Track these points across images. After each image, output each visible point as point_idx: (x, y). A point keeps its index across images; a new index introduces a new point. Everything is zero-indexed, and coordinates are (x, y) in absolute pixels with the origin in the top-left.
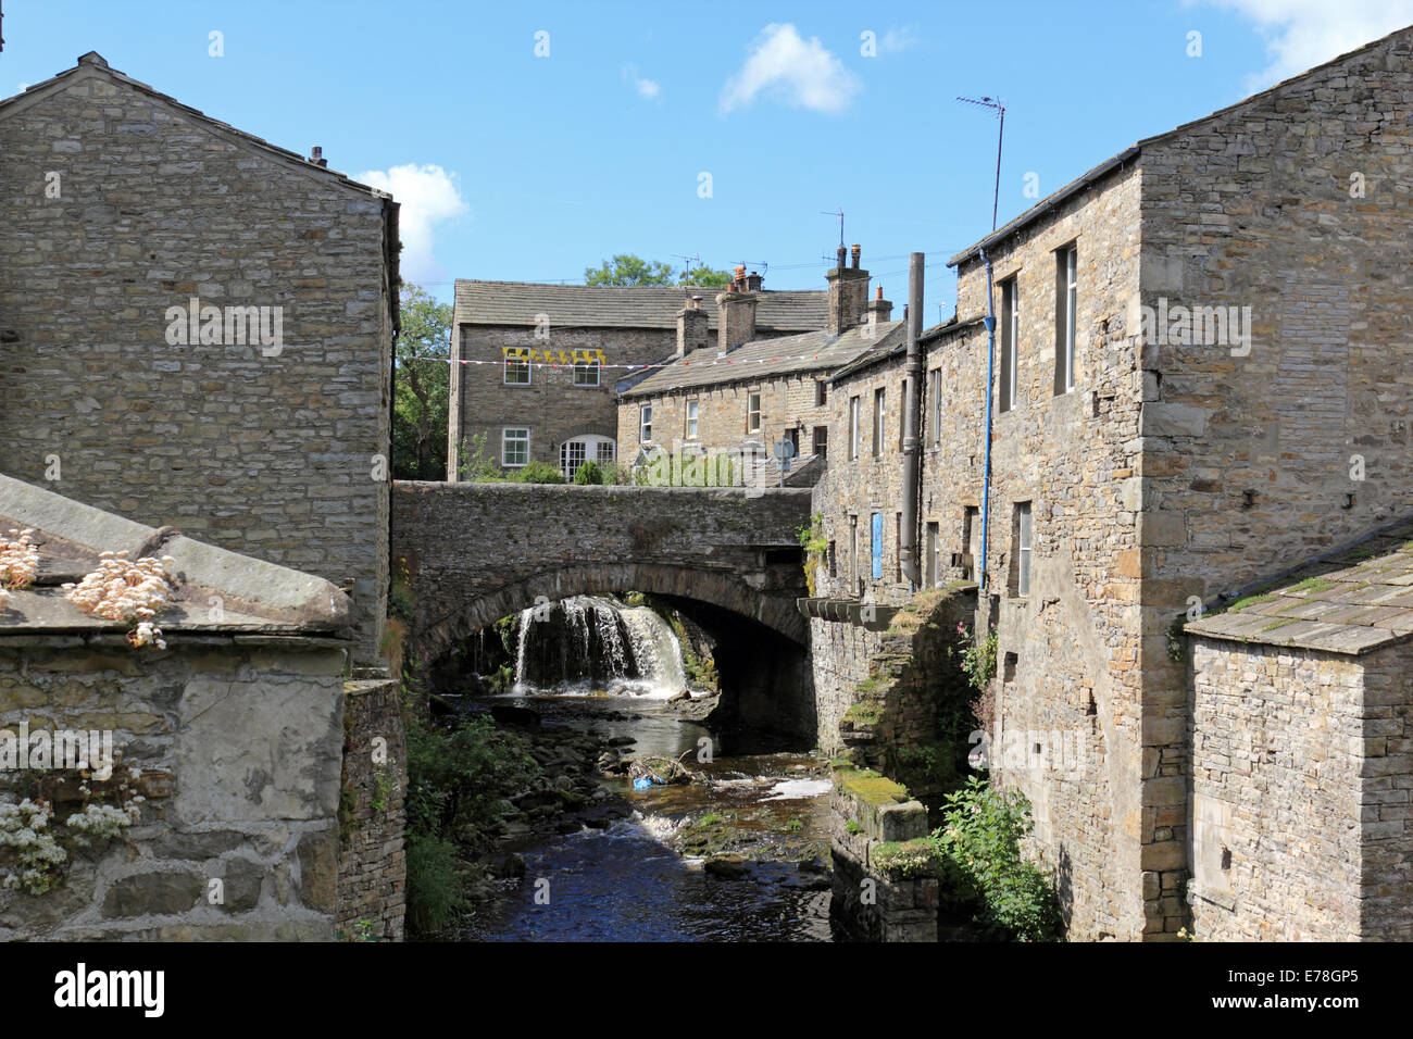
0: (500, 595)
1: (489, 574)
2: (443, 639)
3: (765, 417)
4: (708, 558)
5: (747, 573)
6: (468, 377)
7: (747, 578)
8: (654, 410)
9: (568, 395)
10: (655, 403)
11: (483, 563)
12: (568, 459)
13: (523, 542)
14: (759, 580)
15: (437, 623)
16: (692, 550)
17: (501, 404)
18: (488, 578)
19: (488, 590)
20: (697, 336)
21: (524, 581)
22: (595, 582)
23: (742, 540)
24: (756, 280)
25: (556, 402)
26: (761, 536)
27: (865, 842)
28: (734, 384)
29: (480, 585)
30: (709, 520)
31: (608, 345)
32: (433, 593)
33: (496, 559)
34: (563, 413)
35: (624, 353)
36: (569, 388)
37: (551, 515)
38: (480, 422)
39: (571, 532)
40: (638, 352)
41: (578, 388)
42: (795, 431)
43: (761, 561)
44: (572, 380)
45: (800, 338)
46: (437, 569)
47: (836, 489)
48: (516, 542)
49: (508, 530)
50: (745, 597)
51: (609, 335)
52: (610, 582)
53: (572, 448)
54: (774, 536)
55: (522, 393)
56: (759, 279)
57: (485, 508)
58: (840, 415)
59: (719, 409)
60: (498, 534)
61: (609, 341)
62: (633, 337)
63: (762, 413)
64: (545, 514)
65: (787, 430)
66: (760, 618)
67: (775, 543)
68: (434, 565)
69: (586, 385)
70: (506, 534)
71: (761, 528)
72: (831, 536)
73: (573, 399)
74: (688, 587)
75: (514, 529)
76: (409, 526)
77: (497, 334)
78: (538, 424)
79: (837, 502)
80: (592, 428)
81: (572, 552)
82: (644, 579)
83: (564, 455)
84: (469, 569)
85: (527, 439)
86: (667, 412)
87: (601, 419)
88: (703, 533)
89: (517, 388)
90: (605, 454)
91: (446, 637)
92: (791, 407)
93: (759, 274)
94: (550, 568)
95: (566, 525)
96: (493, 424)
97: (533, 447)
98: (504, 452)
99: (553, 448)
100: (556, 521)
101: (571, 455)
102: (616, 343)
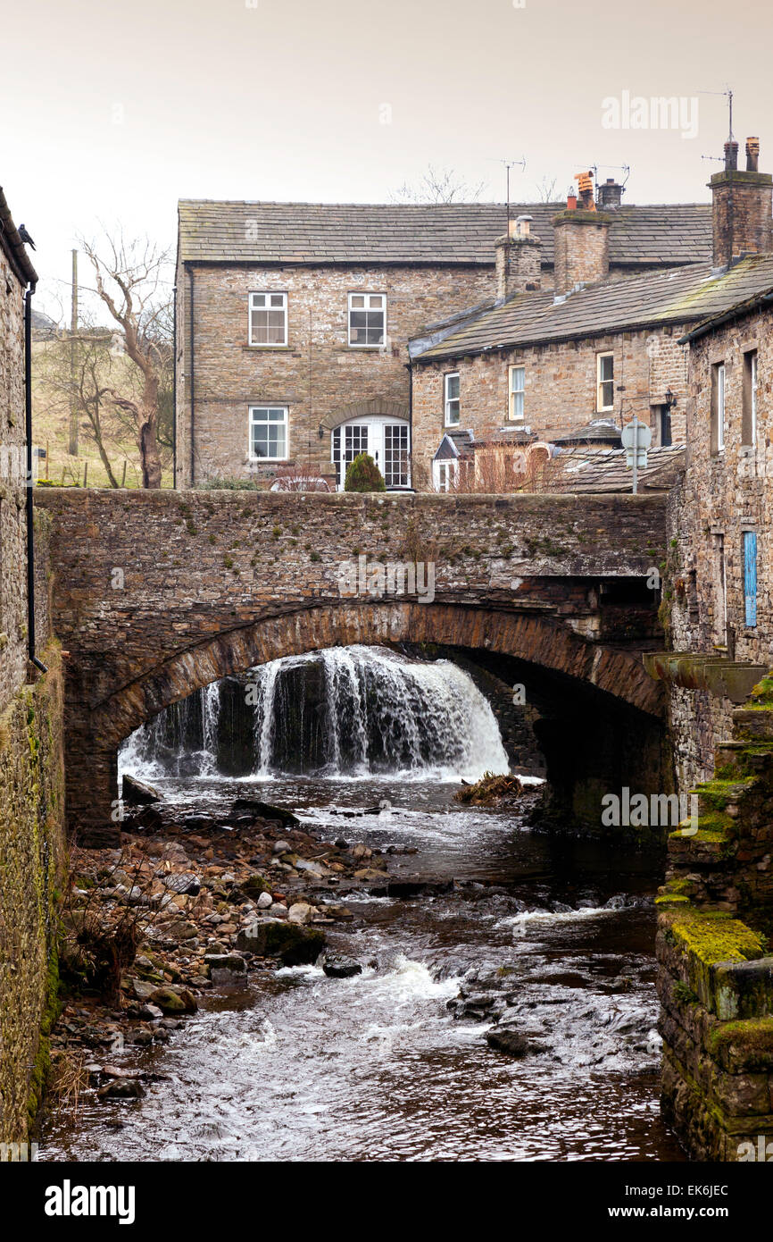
0: (215, 647)
1: (199, 617)
2: (134, 706)
3: (621, 389)
4: (516, 594)
5: (573, 615)
6: (198, 336)
7: (574, 624)
8: (462, 379)
9: (342, 359)
10: (462, 368)
11: (188, 602)
12: (343, 450)
13: (247, 574)
14: (591, 627)
15: (128, 687)
16: (492, 583)
17: (245, 374)
18: (198, 623)
19: (198, 642)
20: (524, 274)
21: (248, 629)
22: (352, 628)
23: (564, 568)
24: (611, 190)
25: (324, 369)
26: (592, 564)
27: (699, 1014)
28: (576, 340)
29: (187, 634)
30: (515, 540)
31: (397, 288)
32: (120, 643)
33: (211, 596)
34: (334, 386)
35: (421, 299)
36: (344, 350)
37: (287, 535)
38: (217, 400)
39: (315, 558)
40: (440, 297)
41: (356, 350)
42: (664, 409)
43: (593, 600)
44: (346, 337)
45: (673, 275)
46: (122, 611)
47: (696, 497)
48: (236, 573)
49: (224, 556)
50: (572, 652)
51: (399, 274)
52: (374, 628)
53: (348, 433)
54: (612, 563)
55: (277, 357)
56: (618, 189)
57: (190, 526)
58: (699, 389)
59: (555, 377)
60: (210, 561)
61: (399, 281)
62: (433, 276)
63: (617, 383)
64: (277, 534)
65: (654, 407)
66: (593, 680)
67: (614, 573)
68: (120, 605)
69: (367, 345)
70: (220, 561)
71: (592, 551)
72: (691, 564)
73: (349, 366)
74: (485, 636)
75: (234, 555)
76: (84, 551)
77: (238, 274)
78: (300, 401)
79: (697, 513)
80: (376, 407)
81: (317, 586)
82: (422, 625)
83: (337, 445)
84: (171, 611)
85: (285, 422)
86: (483, 382)
87: (388, 393)
88: (507, 557)
89: (269, 350)
90: (396, 441)
91: (140, 705)
92: (658, 374)
93: (618, 182)
94: (286, 611)
95: (308, 548)
96: (235, 402)
97: (293, 433)
98: (251, 441)
99: (321, 434)
100: (294, 543)
101: (348, 443)
102: (409, 285)
